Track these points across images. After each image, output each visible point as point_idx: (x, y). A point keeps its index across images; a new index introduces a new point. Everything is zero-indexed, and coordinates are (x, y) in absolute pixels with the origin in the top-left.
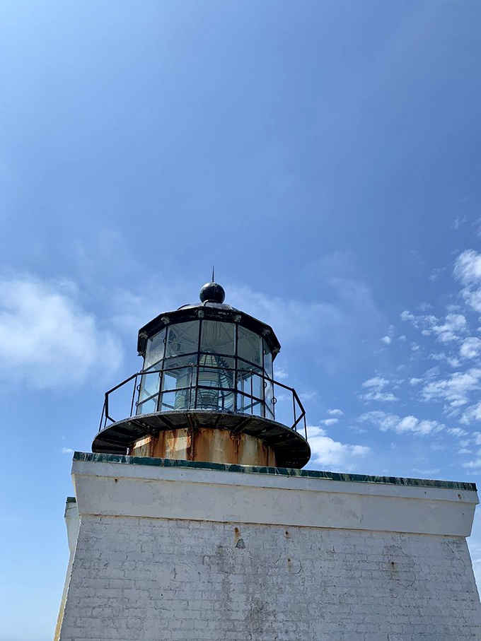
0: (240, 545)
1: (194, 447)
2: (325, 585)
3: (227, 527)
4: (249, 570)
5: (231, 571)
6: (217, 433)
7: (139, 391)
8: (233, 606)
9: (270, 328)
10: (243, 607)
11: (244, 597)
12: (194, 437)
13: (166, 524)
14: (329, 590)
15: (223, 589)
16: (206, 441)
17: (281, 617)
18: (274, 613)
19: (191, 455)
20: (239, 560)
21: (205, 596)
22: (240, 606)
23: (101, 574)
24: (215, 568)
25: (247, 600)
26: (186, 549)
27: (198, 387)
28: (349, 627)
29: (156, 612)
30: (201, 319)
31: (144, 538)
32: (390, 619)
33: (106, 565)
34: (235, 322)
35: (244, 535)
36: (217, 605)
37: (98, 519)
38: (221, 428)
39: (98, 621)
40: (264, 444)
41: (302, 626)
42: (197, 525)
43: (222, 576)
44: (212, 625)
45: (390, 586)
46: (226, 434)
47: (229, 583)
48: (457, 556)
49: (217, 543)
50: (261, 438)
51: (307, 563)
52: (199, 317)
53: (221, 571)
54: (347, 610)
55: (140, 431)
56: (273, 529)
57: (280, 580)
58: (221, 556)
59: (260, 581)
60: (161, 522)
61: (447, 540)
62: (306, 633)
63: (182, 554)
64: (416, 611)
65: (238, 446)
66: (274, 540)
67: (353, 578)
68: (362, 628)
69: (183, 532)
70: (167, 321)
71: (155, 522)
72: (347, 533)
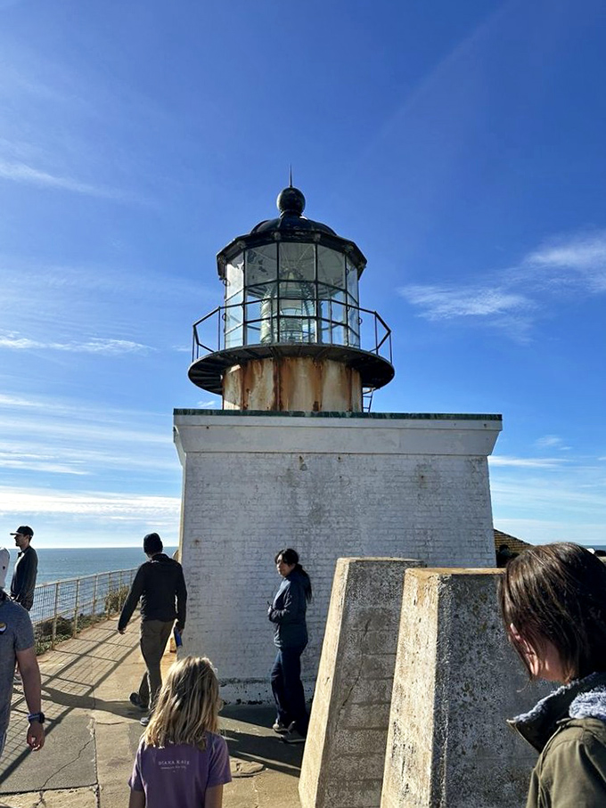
0: (303, 468)
1: (280, 374)
2: (367, 493)
3: (294, 456)
4: (310, 484)
5: (298, 485)
6: (301, 362)
7: (225, 320)
8: (300, 508)
9: (353, 244)
10: (306, 508)
11: (307, 502)
12: (280, 366)
13: (248, 455)
14: (370, 496)
15: (292, 497)
16: (290, 369)
17: (334, 513)
18: (329, 511)
19: (278, 381)
20: (303, 478)
21: (279, 502)
22: (304, 507)
23: (205, 491)
24: (285, 484)
25: (310, 503)
26: (264, 473)
27: (279, 317)
28: (385, 519)
29: (246, 513)
30: (278, 242)
31: (232, 466)
32: (416, 514)
33: (208, 485)
34: (313, 242)
35: (306, 461)
36: (288, 508)
37: (198, 455)
38: (304, 356)
39: (207, 519)
40: (347, 367)
41: (349, 519)
42: (271, 456)
43: (291, 489)
44: (285, 520)
45: (418, 492)
46: (310, 361)
47: (296, 494)
48: (478, 470)
49: (287, 467)
50: (344, 362)
51: (355, 479)
52: (276, 239)
53: (290, 485)
54: (383, 509)
55: (229, 362)
56: (329, 456)
57: (333, 490)
58: (289, 476)
59: (319, 491)
60: (244, 454)
61: (470, 458)
62: (351, 523)
63: (261, 476)
64: (437, 508)
65: (321, 372)
66: (330, 464)
67: (389, 487)
68: (393, 520)
69: (261, 461)
70: (242, 245)
71: (239, 455)
72: (387, 456)
